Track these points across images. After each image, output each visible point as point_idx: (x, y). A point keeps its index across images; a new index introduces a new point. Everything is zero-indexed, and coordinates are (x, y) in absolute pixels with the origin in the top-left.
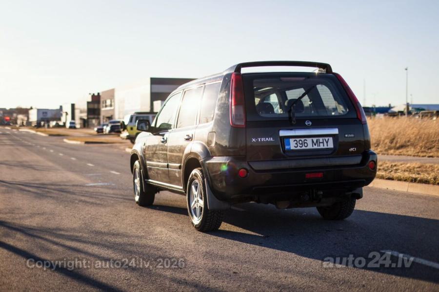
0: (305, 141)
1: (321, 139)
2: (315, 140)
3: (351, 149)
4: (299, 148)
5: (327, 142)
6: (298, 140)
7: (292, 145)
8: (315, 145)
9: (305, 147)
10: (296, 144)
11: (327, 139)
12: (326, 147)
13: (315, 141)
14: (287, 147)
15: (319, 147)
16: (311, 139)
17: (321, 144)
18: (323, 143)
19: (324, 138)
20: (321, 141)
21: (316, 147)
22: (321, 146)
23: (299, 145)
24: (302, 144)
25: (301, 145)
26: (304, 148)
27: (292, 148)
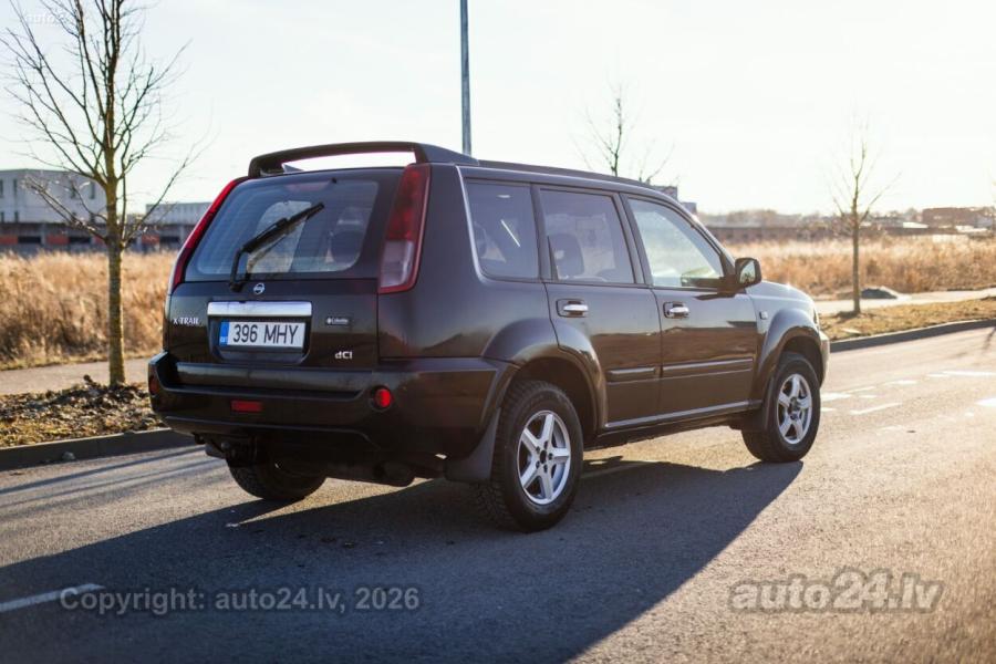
0: (254, 329)
1: (282, 326)
2: (271, 325)
3: (341, 355)
4: (240, 343)
5: (293, 334)
6: (242, 324)
7: (232, 336)
8: (270, 338)
9: (252, 341)
10: (238, 333)
11: (293, 325)
12: (288, 344)
13: (271, 331)
14: (222, 340)
15: (276, 345)
16: (265, 324)
17: (281, 338)
18: (285, 334)
19: (288, 324)
20: (282, 330)
21: (270, 343)
22: (281, 343)
23: (242, 337)
24: (247, 335)
25: (245, 338)
26: (249, 343)
27: (231, 342)
